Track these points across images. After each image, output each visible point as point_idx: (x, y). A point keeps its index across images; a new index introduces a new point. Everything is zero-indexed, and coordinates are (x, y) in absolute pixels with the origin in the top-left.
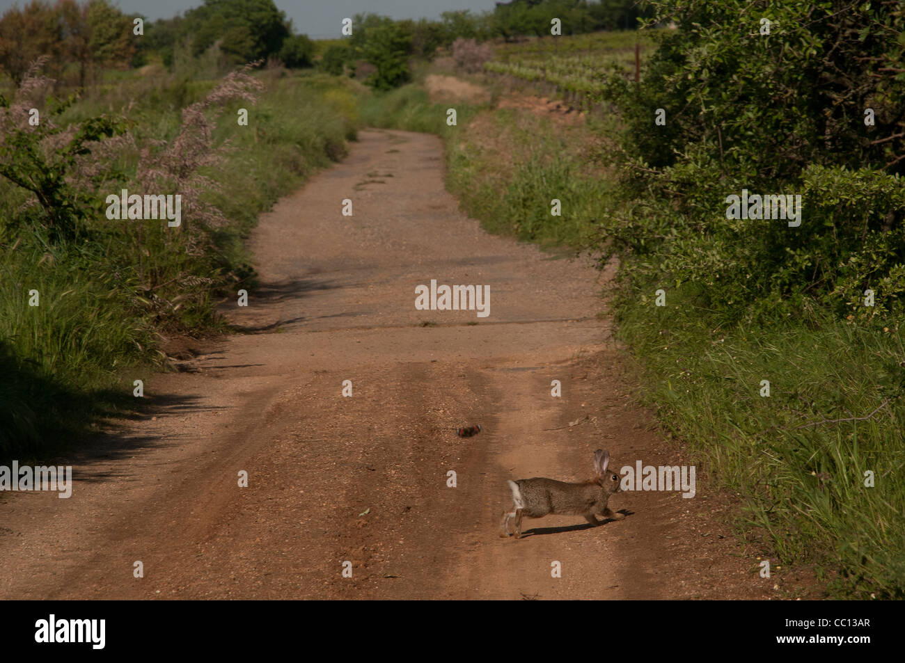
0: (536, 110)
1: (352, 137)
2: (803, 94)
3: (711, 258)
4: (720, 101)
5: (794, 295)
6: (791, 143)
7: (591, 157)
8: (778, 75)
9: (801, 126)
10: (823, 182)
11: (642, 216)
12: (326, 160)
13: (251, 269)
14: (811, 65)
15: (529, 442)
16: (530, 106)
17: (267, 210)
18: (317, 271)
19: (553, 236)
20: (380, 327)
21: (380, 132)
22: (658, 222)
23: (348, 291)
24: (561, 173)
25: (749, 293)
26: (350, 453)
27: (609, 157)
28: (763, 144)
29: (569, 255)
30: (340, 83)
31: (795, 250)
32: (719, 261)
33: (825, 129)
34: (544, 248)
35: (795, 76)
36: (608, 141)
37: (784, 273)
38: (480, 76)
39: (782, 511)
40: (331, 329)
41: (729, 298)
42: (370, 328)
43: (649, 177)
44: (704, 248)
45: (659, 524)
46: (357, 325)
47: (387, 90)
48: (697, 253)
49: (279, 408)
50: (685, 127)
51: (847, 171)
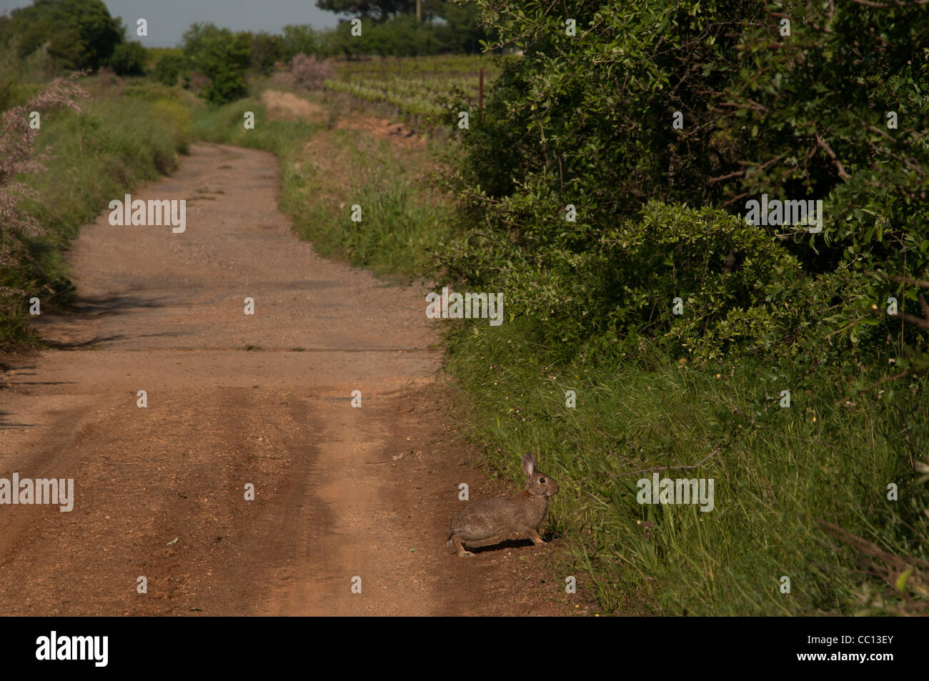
0: (376, 132)
1: (183, 151)
2: (649, 127)
3: (546, 293)
4: (561, 132)
5: (631, 334)
6: (633, 178)
7: (428, 182)
8: (620, 106)
9: (644, 161)
10: (663, 218)
11: (477, 247)
12: (152, 171)
13: (69, 283)
14: (657, 98)
15: (350, 475)
16: (370, 128)
17: (90, 222)
18: (139, 288)
19: (387, 262)
20: (201, 348)
21: (211, 147)
22: (495, 253)
23: (170, 310)
24: (398, 198)
25: (585, 331)
26: (162, 479)
27: (447, 183)
28: (604, 178)
29: (401, 283)
30: (173, 94)
31: (632, 289)
32: (555, 296)
33: (668, 166)
34: (377, 275)
35: (639, 109)
36: (447, 168)
37: (621, 312)
38: (319, 94)
39: (606, 557)
40: (150, 349)
41: (564, 335)
42: (191, 349)
43: (486, 206)
44: (540, 283)
45: (479, 565)
46: (178, 345)
47: (221, 103)
48: (533, 287)
49: (89, 429)
50: (526, 156)
51: (688, 209)
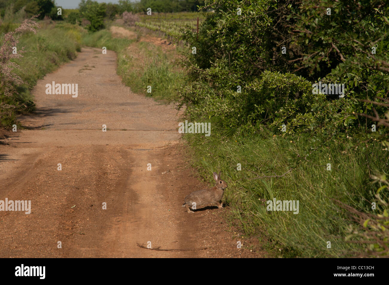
0: (156, 43)
1: (79, 50)
2: (265, 41)
3: (224, 108)
4: (230, 42)
5: (257, 124)
6: (259, 61)
7: (176, 63)
8: (254, 32)
9: (263, 54)
10: (270, 78)
11: (196, 89)
12: (66, 58)
13: (32, 103)
14: (268, 29)
15: (145, 180)
16: (154, 41)
17: (41, 79)
18: (60, 105)
19: (160, 95)
20: (86, 129)
21: (90, 49)
22: (203, 91)
23: (73, 114)
24: (165, 69)
25: (239, 123)
26: (69, 181)
27: (184, 63)
28: (247, 61)
29: (165, 103)
30: (74, 27)
31: (258, 106)
32: (227, 109)
33: (273, 56)
34: (156, 100)
35: (261, 34)
36: (184, 57)
37: (253, 115)
38: (133, 27)
39: (247, 213)
40: (65, 129)
41: (230, 124)
42: (81, 130)
43: (199, 72)
44: (221, 103)
45: (196, 216)
46: (76, 128)
47: (95, 31)
48: (218, 105)
49: (40, 161)
50: (216, 53)
51: (280, 74)
